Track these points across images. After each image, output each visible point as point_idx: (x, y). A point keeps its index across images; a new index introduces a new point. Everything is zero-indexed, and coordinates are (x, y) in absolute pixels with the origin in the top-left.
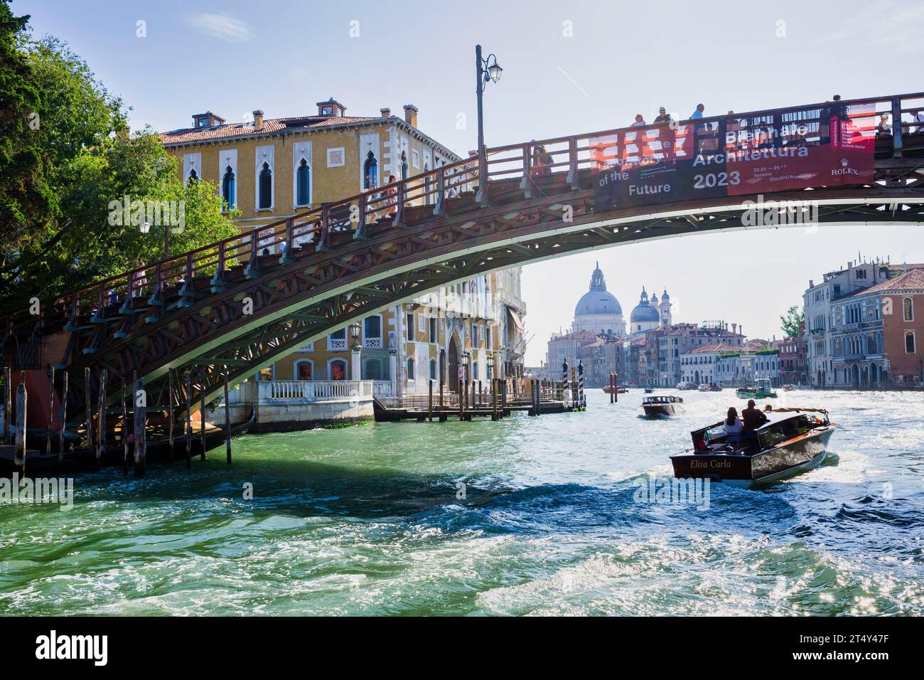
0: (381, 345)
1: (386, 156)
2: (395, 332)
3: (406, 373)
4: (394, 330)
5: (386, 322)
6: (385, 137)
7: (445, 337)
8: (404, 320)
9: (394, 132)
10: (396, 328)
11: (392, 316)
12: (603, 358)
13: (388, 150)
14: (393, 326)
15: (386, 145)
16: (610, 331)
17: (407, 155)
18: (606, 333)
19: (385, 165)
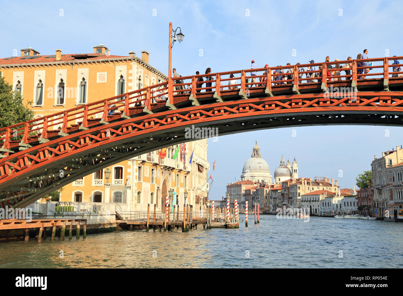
0: (123, 184)
1: (130, 78)
2: (131, 177)
3: (136, 200)
4: (130, 175)
5: (126, 170)
6: (130, 68)
7: (160, 180)
8: (136, 170)
9: (134, 65)
10: (132, 174)
11: (129, 167)
12: (257, 196)
13: (131, 75)
14: (130, 173)
15: (130, 72)
16: (263, 181)
17: (142, 78)
18: (260, 182)
19: (129, 83)
